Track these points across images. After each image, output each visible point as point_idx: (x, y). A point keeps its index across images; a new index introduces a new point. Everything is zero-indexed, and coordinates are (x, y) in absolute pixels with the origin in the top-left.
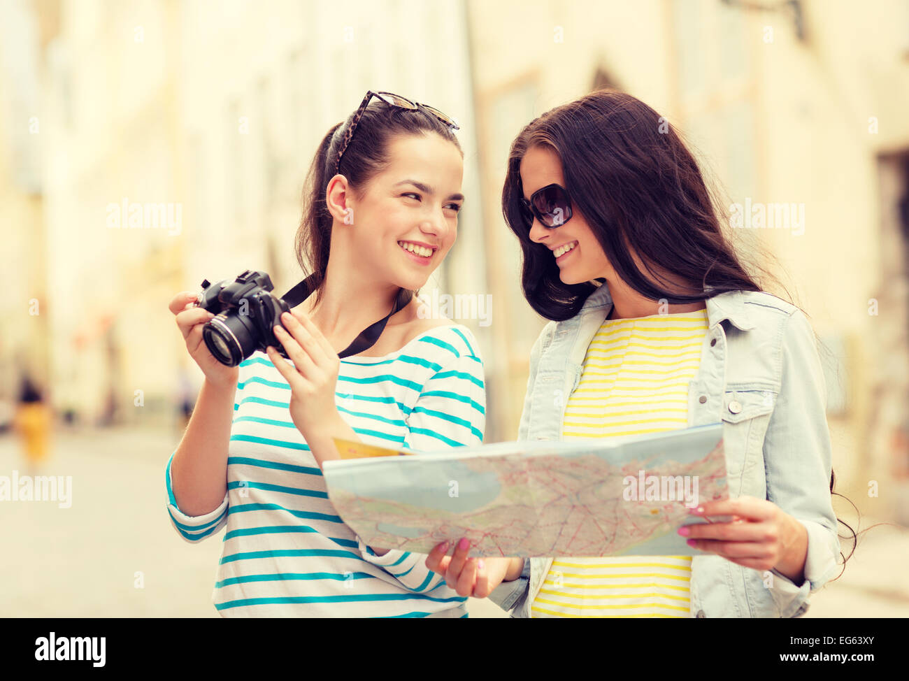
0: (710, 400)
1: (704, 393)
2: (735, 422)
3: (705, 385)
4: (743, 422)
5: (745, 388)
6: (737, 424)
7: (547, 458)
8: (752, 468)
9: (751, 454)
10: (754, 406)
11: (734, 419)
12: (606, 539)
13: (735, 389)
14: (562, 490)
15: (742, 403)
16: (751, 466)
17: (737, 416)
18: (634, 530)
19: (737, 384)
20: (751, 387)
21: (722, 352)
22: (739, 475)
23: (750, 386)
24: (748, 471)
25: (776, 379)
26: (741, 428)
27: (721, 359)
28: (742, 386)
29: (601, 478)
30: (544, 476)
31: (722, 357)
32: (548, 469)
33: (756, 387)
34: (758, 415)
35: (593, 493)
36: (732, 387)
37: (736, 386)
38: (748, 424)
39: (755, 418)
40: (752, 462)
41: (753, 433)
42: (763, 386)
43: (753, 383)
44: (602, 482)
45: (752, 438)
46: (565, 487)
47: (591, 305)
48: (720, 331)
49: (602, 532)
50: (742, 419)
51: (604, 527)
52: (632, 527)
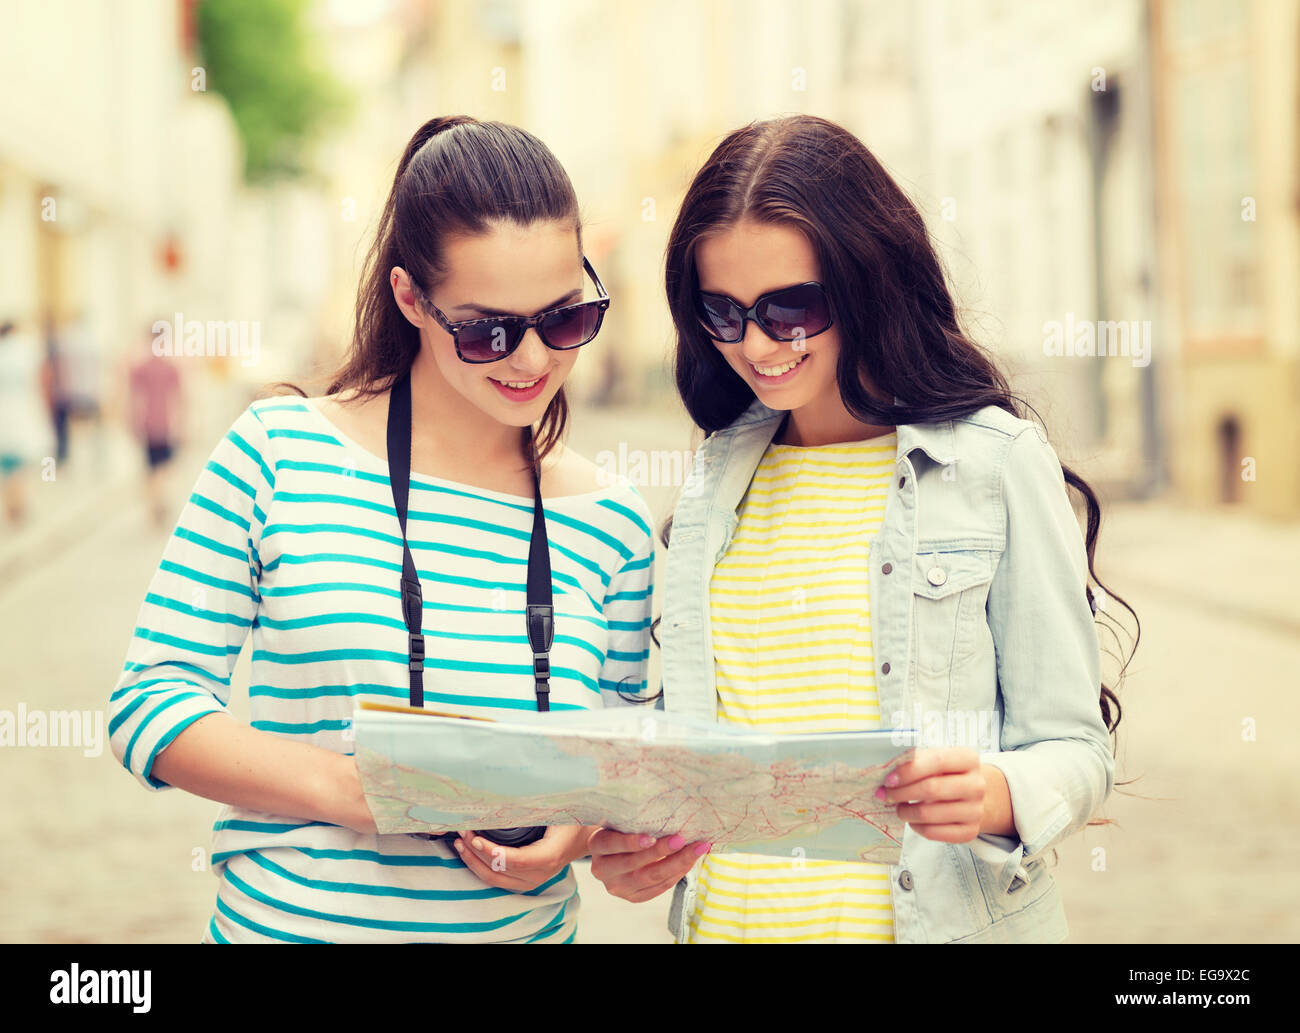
0: (897, 568)
1: (887, 558)
2: (937, 598)
3: (890, 547)
4: (948, 597)
5: (951, 547)
6: (941, 600)
7: (672, 750)
8: (964, 661)
9: (961, 642)
10: (964, 573)
11: (936, 594)
12: (724, 828)
13: (936, 548)
14: (678, 782)
15: (947, 569)
16: (964, 659)
17: (940, 589)
18: (766, 828)
19: (940, 542)
20: (959, 546)
21: (911, 496)
22: (946, 671)
23: (957, 543)
24: (957, 665)
25: (995, 530)
26: (947, 607)
27: (910, 508)
28: (947, 544)
29: (737, 776)
30: (659, 766)
31: (911, 504)
32: (666, 761)
33: (967, 545)
34: (969, 586)
35: (722, 788)
36: (932, 545)
37: (938, 545)
38: (957, 600)
39: (966, 590)
40: (963, 652)
41: (963, 612)
42: (976, 542)
43: (962, 540)
44: (738, 779)
45: (962, 619)
46: (683, 779)
47: (747, 421)
48: (907, 466)
49: (721, 822)
50: (949, 593)
51: (725, 818)
52: (766, 824)
